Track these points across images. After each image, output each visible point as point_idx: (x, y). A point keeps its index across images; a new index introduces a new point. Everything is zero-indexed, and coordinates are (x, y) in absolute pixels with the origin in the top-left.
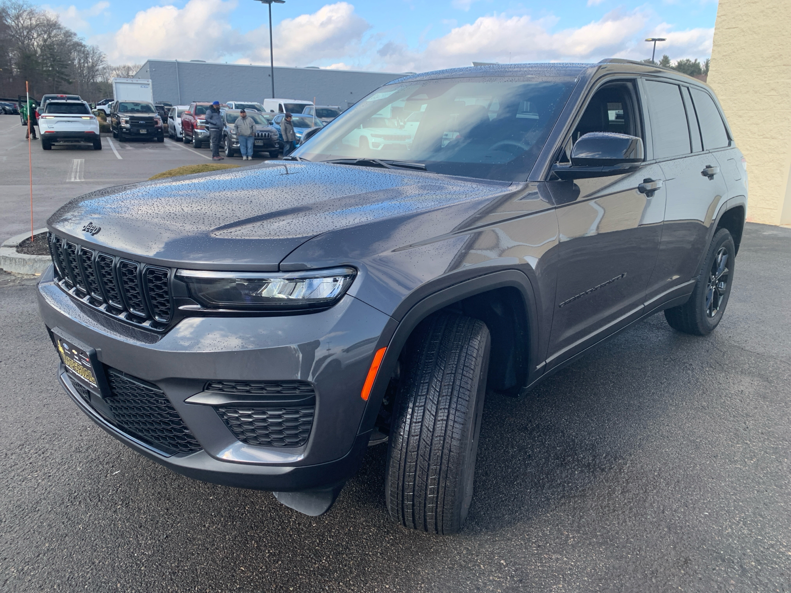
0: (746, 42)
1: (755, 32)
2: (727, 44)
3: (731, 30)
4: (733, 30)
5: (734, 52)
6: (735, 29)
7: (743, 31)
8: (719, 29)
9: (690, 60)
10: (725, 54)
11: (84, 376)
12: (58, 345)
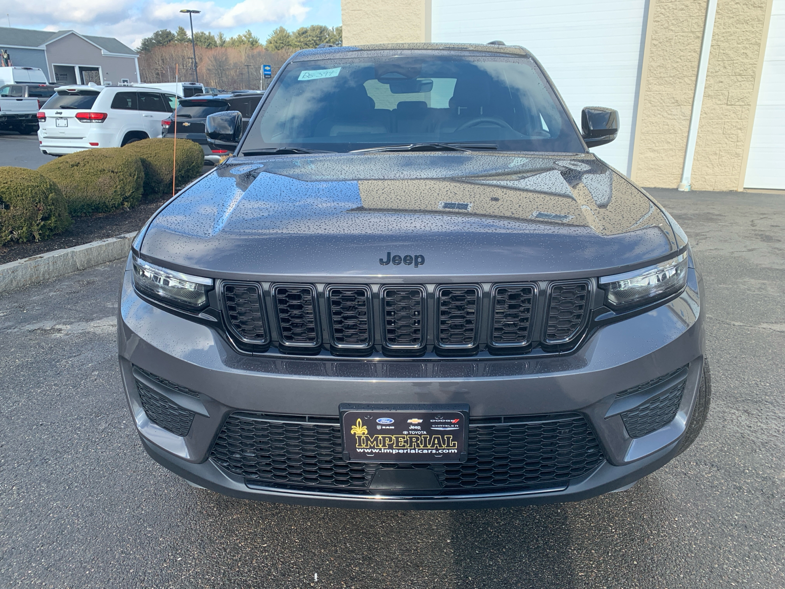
0: (371, 24)
1: (377, 15)
2: (355, 24)
3: (356, 12)
4: (358, 12)
5: (362, 32)
6: (360, 12)
7: (367, 14)
8: (345, 10)
9: (205, 32)
10: (355, 33)
11: (422, 447)
12: (353, 427)
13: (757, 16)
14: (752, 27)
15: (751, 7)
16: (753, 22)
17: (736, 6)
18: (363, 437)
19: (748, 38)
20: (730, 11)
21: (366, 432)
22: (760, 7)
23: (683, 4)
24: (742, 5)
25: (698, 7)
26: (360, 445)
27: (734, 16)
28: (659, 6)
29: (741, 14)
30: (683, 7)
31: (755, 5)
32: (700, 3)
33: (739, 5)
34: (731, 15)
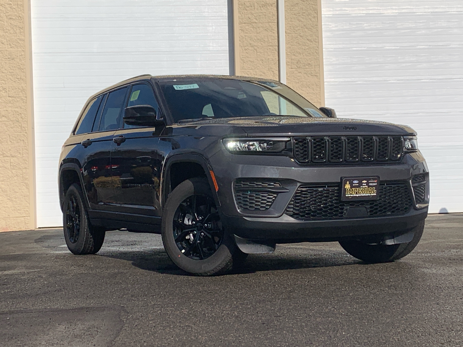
11: (366, 193)
12: (346, 185)
13: (315, 82)
14: (313, 90)
15: (309, 75)
16: (313, 87)
17: (299, 74)
18: (349, 189)
19: (312, 98)
20: (296, 78)
21: (350, 187)
22: (316, 76)
23: (261, 71)
24: (303, 74)
25: (272, 74)
26: (347, 193)
27: (299, 82)
28: (243, 72)
29: (303, 80)
30: (261, 73)
31: (312, 75)
32: (273, 71)
33: (301, 74)
34: (297, 81)
